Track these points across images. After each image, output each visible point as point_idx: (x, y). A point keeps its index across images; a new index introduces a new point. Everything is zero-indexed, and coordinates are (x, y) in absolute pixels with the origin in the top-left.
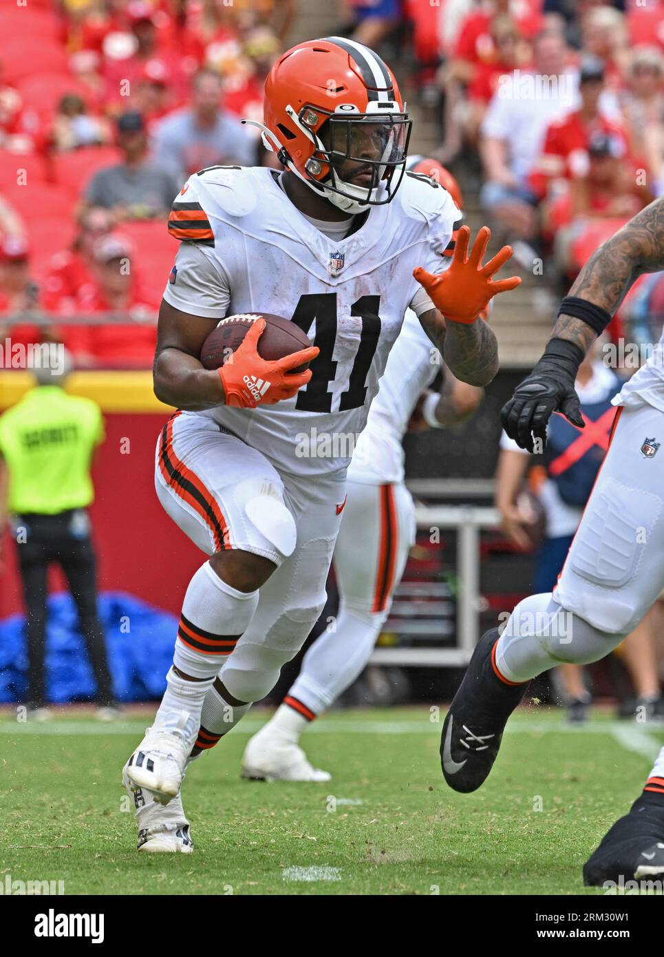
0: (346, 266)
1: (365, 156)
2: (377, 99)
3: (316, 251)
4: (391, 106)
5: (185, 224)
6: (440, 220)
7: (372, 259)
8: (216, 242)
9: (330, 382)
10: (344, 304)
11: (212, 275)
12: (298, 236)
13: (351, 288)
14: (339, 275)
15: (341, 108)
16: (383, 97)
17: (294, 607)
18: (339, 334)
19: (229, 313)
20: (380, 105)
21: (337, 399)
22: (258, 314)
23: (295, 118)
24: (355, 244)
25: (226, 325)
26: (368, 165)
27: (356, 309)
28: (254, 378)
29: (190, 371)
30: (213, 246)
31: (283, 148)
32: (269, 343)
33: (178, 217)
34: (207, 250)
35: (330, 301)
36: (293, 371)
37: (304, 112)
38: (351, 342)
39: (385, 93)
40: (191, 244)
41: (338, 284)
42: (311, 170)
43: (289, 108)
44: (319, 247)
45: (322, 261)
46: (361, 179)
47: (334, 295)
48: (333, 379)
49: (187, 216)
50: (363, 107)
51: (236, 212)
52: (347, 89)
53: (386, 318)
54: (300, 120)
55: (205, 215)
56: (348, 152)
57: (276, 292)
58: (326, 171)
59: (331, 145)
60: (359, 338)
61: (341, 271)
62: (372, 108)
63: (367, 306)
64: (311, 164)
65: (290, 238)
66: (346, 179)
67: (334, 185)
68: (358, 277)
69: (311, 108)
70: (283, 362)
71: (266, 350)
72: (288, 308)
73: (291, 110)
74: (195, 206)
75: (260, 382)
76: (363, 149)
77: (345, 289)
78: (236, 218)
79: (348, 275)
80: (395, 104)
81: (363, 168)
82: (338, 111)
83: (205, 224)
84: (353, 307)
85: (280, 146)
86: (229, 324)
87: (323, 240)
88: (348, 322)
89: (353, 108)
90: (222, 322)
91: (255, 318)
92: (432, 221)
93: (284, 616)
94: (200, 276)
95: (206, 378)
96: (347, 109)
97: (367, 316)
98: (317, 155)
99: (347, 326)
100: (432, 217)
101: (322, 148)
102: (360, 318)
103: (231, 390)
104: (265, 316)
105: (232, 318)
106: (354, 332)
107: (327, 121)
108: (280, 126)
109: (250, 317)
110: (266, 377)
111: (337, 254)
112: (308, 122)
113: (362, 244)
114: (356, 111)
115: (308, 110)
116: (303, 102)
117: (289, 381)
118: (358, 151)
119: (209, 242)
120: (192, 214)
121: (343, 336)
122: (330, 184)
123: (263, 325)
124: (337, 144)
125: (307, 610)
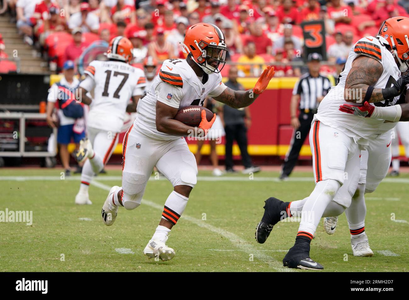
2: (221, 42)
3: (200, 88)
4: (224, 45)
5: (175, 80)
7: (209, 89)
13: (203, 97)
16: (223, 42)
20: (222, 44)
23: (197, 44)
24: (207, 85)
30: (182, 88)
31: (191, 52)
34: (180, 89)
37: (200, 43)
42: (199, 60)
47: (200, 100)
49: (175, 78)
50: (218, 44)
51: (188, 77)
52: (214, 38)
54: (199, 45)
55: (181, 78)
58: (204, 60)
62: (220, 44)
64: (200, 58)
66: (209, 64)
67: (205, 65)
68: (205, 94)
72: (190, 103)
73: (196, 42)
74: (178, 75)
78: (188, 79)
82: (211, 44)
84: (202, 102)
85: (189, 52)
87: (201, 84)
90: (186, 111)
96: (213, 44)
107: (207, 46)
108: (191, 46)
112: (201, 46)
114: (216, 45)
115: (202, 42)
116: (200, 40)
119: (181, 86)
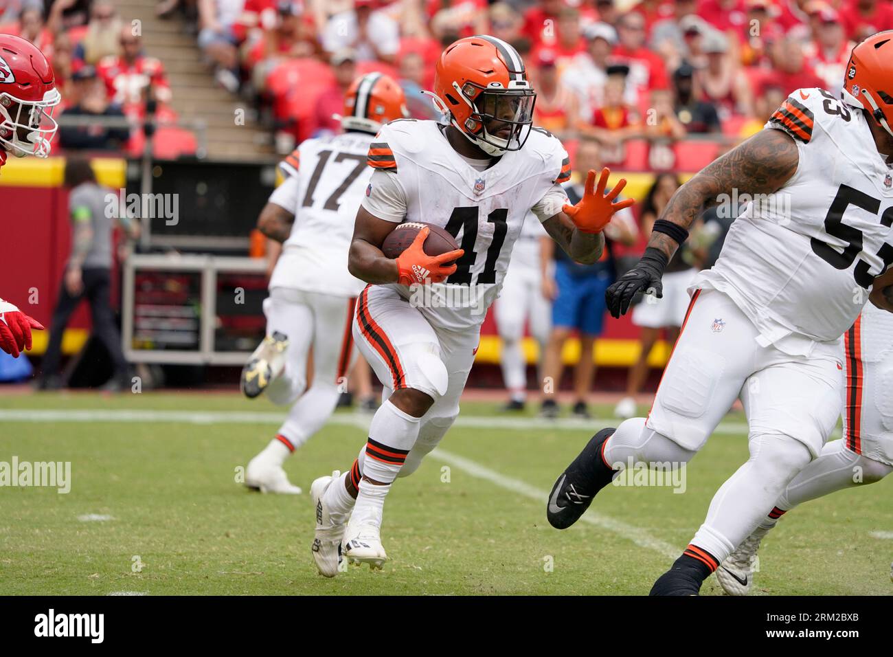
0: (486, 188)
1: (506, 117)
2: (515, 79)
3: (465, 178)
4: (524, 84)
5: (378, 157)
6: (553, 159)
7: (504, 184)
8: (398, 170)
9: (471, 266)
10: (483, 214)
11: (394, 191)
12: (454, 168)
13: (488, 204)
14: (481, 194)
15: (492, 84)
16: (519, 78)
17: (436, 416)
18: (479, 234)
19: (405, 220)
20: (518, 84)
21: (475, 278)
22: (424, 223)
23: (459, 90)
24: (493, 174)
25: (401, 229)
26: (508, 123)
27: (491, 218)
28: (419, 267)
29: (376, 258)
30: (396, 172)
31: (450, 111)
32: (431, 244)
33: (374, 152)
34: (391, 175)
35: (474, 211)
36: (446, 264)
37: (466, 86)
38: (487, 239)
39: (521, 75)
40: (381, 171)
41: (481, 200)
42: (469, 126)
43: (455, 83)
44: (468, 175)
45: (469, 185)
46: (502, 134)
47: (477, 208)
48: (474, 264)
49: (379, 153)
50: (506, 85)
51: (412, 150)
52: (495, 71)
53: (511, 223)
54: (463, 92)
55: (391, 152)
56: (495, 115)
57: (438, 205)
58: (479, 128)
59: (484, 109)
60: (492, 237)
61: (483, 192)
62: (512, 85)
63: (499, 216)
64: (469, 122)
65: (447, 169)
66: (492, 133)
67: (484, 137)
68: (494, 196)
69: (471, 85)
70: (440, 258)
71: (428, 248)
72: (445, 216)
73: (457, 85)
74: (385, 146)
75: (423, 270)
76: (505, 113)
77: (485, 204)
78: (412, 154)
79: (487, 194)
80: (527, 82)
81: (502, 126)
82: (489, 86)
83: (391, 158)
84: (490, 216)
85: (447, 109)
86: (404, 228)
87: (471, 170)
88: (485, 226)
89: (500, 85)
90: (399, 226)
91: (422, 225)
92: (547, 159)
93: (429, 422)
94: (386, 192)
95: (388, 264)
96: (496, 86)
97: (498, 222)
98: (474, 116)
99: (484, 229)
100: (547, 157)
101: (477, 111)
102: (493, 224)
103: (403, 274)
104: (429, 225)
105: (406, 224)
106: (489, 233)
107: (482, 94)
108: (448, 96)
109: (419, 225)
110: (427, 267)
111: (480, 180)
112: (468, 93)
113: (498, 174)
114: (502, 87)
115: (469, 85)
116: (465, 80)
117: (443, 271)
118: (501, 114)
119: (393, 169)
120: (383, 151)
121: (482, 235)
122: (481, 135)
123: (427, 232)
124: (487, 109)
125: (445, 419)
